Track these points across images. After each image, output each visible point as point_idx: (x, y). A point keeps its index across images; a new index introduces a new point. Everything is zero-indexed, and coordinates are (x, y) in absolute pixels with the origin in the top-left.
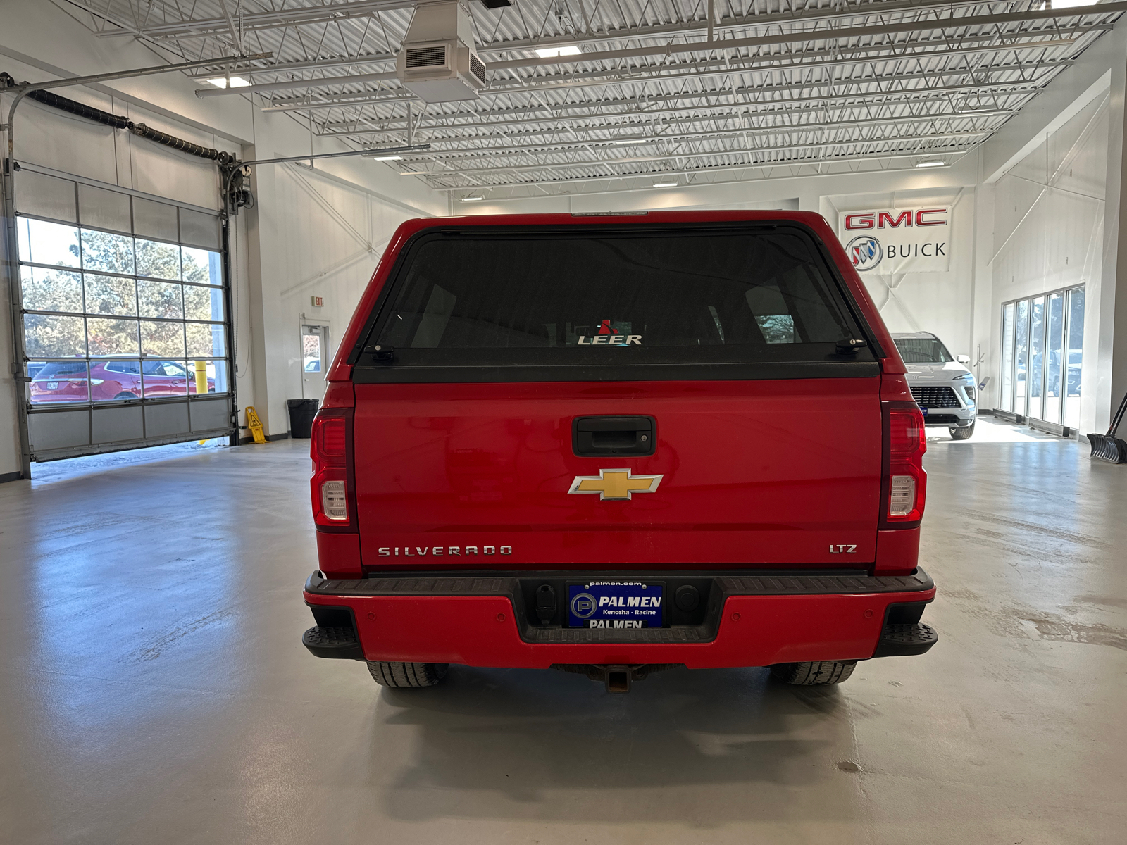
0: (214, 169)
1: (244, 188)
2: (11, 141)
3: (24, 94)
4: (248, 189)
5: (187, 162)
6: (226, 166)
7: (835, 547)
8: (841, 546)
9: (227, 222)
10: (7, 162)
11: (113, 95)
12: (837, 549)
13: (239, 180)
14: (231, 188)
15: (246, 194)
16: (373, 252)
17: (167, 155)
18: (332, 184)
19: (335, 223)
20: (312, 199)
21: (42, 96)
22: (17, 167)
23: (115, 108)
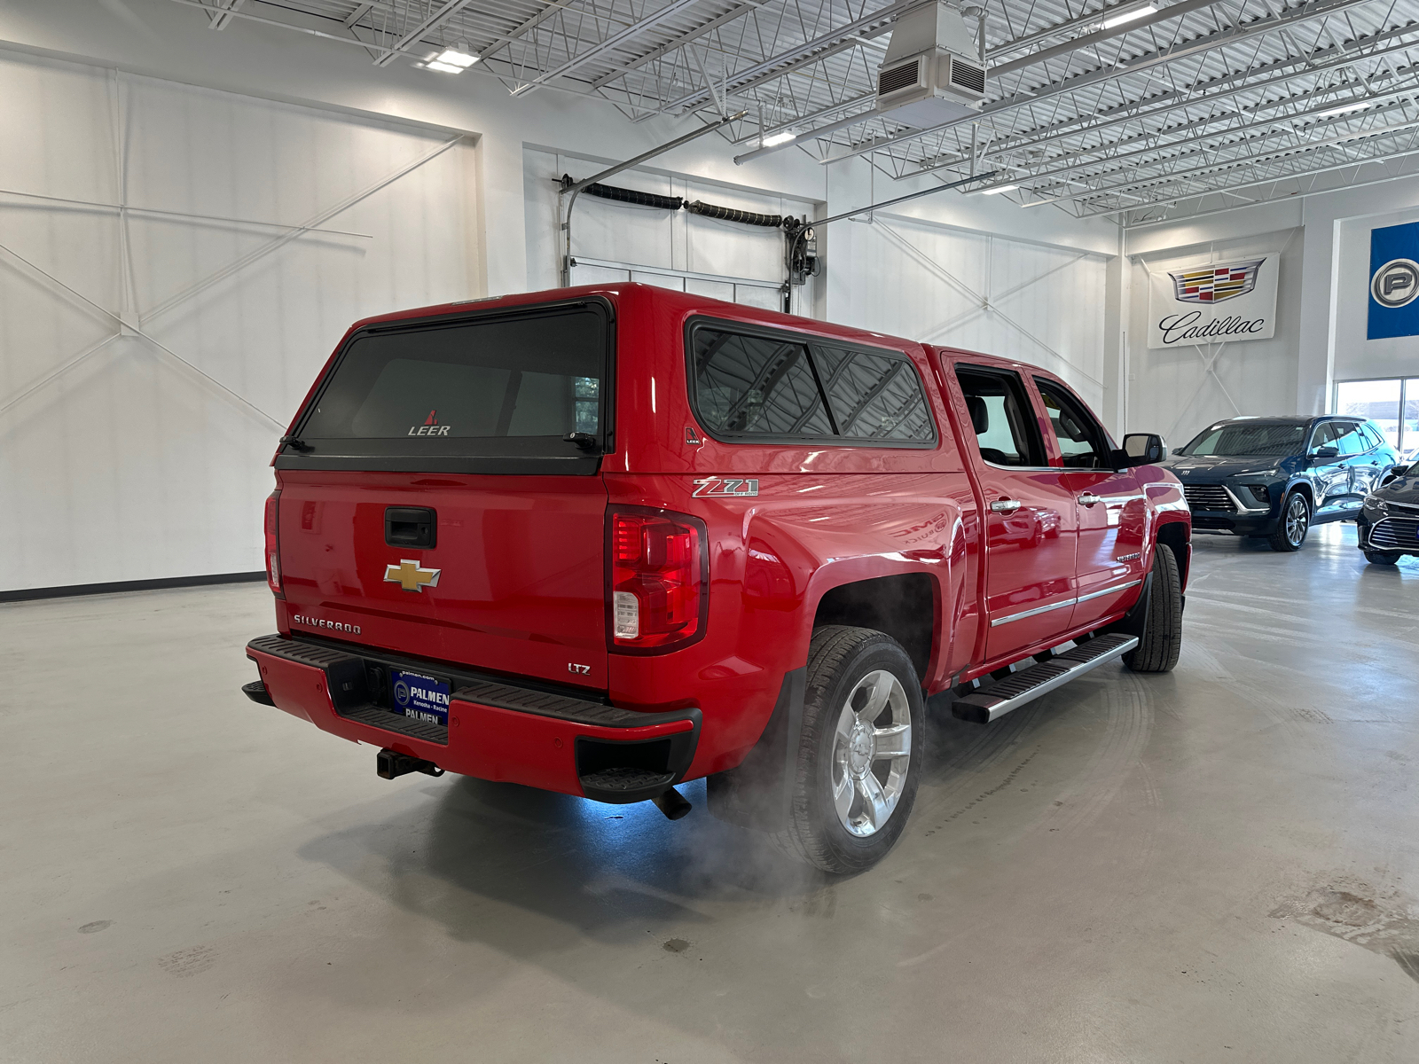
0: (779, 237)
1: (809, 254)
2: (568, 239)
3: (579, 189)
4: (813, 255)
5: (749, 233)
6: (792, 232)
7: (572, 665)
8: (577, 666)
9: (789, 294)
10: (566, 259)
11: (672, 176)
12: (573, 668)
13: (804, 246)
14: (796, 256)
15: (811, 260)
16: (989, 308)
17: (726, 230)
18: (935, 232)
19: (937, 279)
20: (904, 255)
21: (596, 190)
22: (573, 263)
23: (674, 188)
